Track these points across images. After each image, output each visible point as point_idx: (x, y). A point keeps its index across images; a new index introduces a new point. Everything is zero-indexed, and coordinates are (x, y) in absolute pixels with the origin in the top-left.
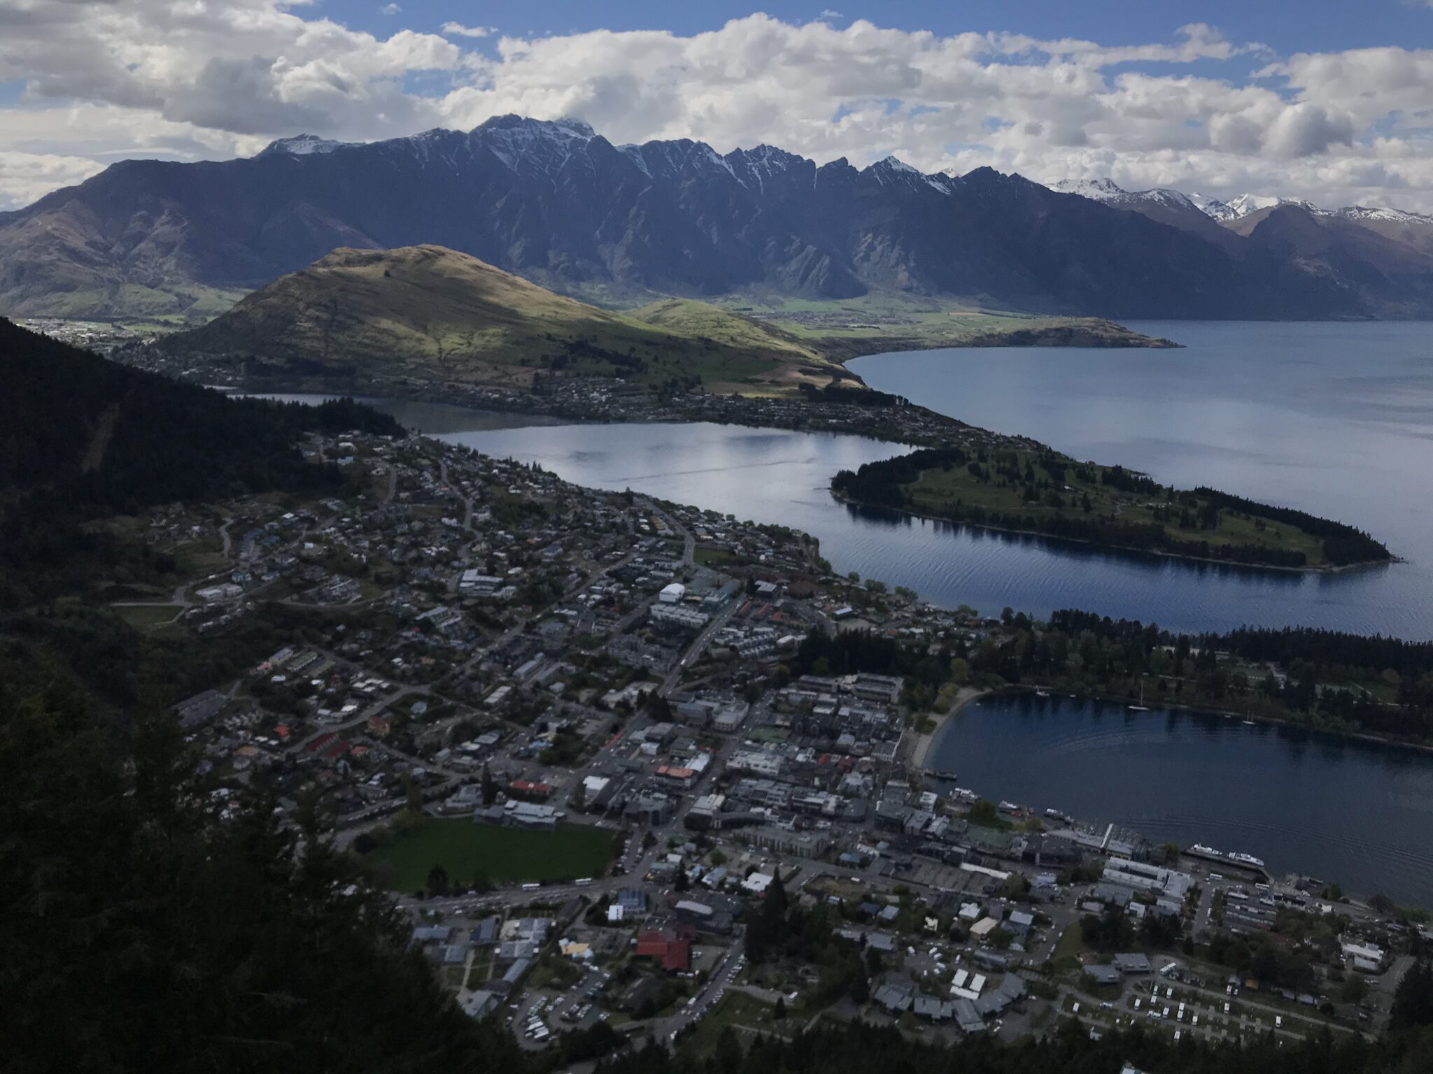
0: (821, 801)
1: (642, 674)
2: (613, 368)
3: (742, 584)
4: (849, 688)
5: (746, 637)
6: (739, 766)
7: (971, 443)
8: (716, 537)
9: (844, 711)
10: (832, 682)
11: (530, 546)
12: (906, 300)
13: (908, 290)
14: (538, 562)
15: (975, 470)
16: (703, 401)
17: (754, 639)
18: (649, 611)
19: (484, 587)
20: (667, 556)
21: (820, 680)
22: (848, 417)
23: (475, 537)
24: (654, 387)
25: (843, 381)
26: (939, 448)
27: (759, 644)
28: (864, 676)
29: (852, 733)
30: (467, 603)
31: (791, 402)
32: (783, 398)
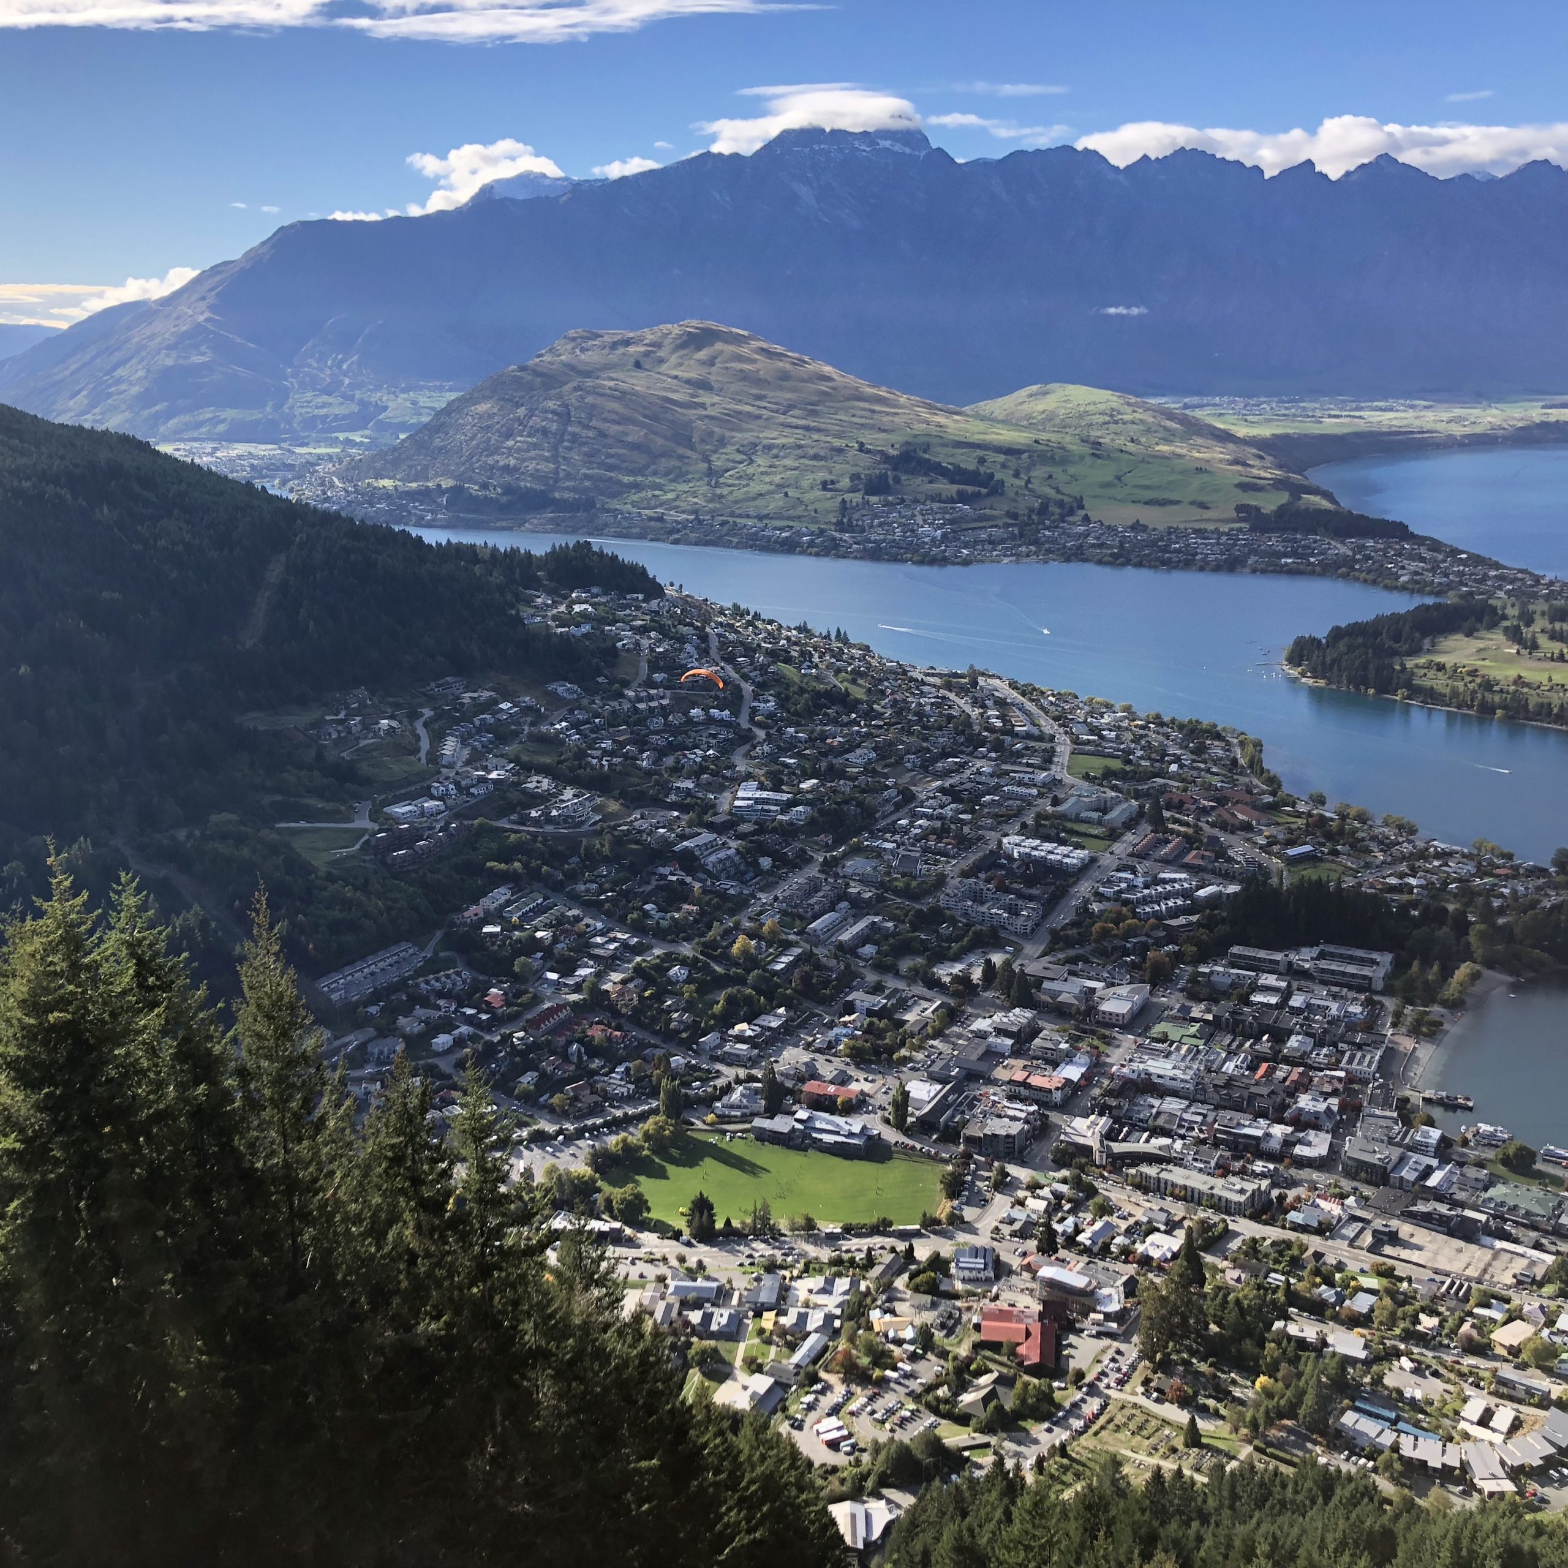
0: (1259, 1133)
1: (991, 938)
2: (953, 489)
3: (1141, 807)
4: (1307, 966)
5: (1147, 887)
6: (1134, 1076)
7: (1508, 592)
8: (1102, 737)
9: (1297, 1001)
10: (1278, 956)
11: (831, 750)
14: (842, 775)
15: (1514, 635)
16: (1086, 535)
17: (1160, 889)
18: (1000, 843)
19: (766, 807)
20: (1028, 765)
21: (1262, 954)
22: (1313, 555)
23: (755, 737)
24: (1015, 516)
25: (1305, 498)
26: (1456, 600)
27: (1167, 896)
28: (1331, 949)
29: (1307, 1034)
30: (745, 828)
31: (1224, 533)
32: (1211, 527)
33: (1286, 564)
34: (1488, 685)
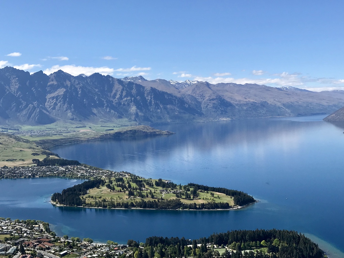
3: (17, 248)
7: (105, 176)
12: (72, 123)
13: (72, 119)
15: (109, 186)
22: (55, 171)
25: (51, 156)
26: (93, 179)
31: (30, 167)
32: (26, 166)
33: (48, 174)
34: (104, 201)
